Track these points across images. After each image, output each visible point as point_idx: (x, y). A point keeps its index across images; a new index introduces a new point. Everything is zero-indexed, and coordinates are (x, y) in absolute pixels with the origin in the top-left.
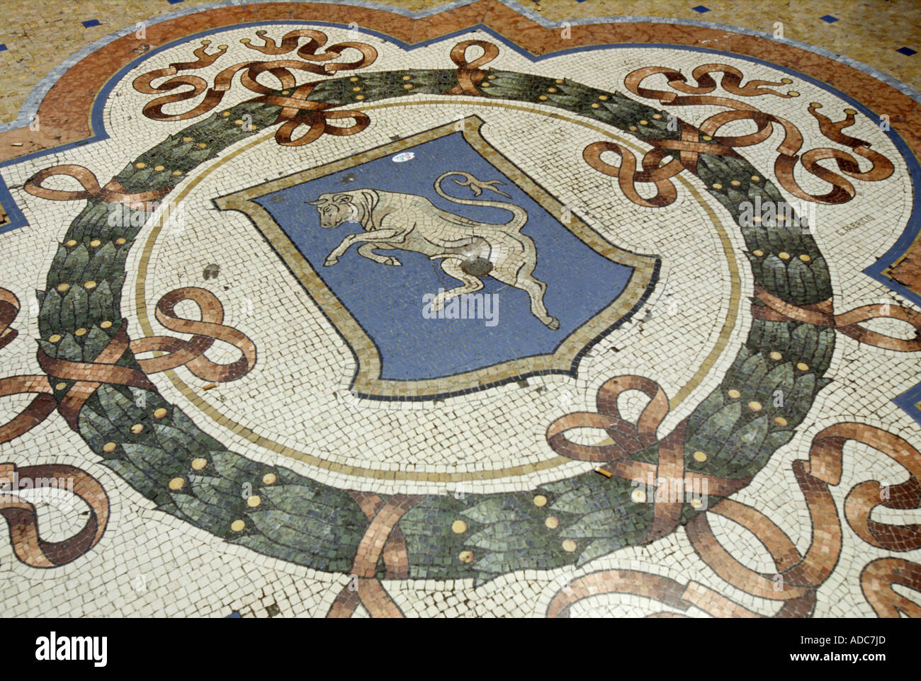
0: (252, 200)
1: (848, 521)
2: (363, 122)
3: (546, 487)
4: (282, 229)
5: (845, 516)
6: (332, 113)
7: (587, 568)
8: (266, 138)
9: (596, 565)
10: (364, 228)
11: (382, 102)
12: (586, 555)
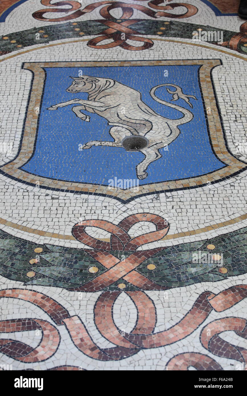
0: (43, 68)
1: (202, 330)
2: (148, 45)
3: (48, 246)
4: (44, 86)
5: (204, 327)
6: (135, 37)
7: (29, 287)
8: (84, 40)
9: (35, 288)
10: (88, 98)
11: (171, 38)
12: (35, 282)
